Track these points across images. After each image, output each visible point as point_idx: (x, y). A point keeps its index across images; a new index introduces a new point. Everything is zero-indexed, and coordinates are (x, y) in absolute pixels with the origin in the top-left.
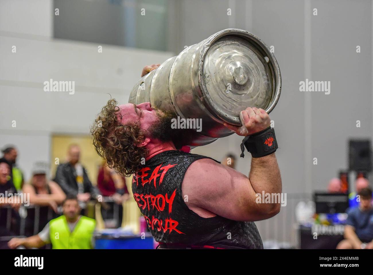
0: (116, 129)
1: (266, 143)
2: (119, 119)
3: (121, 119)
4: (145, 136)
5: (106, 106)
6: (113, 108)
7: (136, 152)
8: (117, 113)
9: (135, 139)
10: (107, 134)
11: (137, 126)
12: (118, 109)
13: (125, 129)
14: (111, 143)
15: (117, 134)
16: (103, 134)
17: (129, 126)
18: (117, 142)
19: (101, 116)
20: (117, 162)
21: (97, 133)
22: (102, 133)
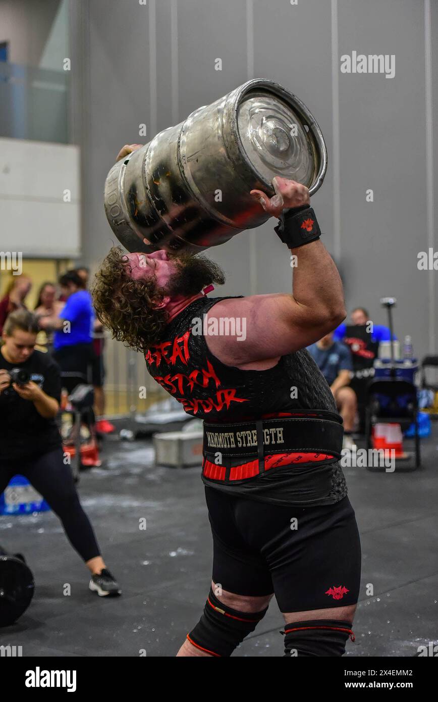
0: (123, 286)
1: (303, 226)
2: (128, 272)
3: (131, 272)
4: (163, 295)
5: (109, 255)
6: (120, 258)
7: (151, 317)
8: (125, 264)
9: (149, 300)
10: (112, 292)
11: (152, 283)
12: (126, 259)
13: (136, 285)
14: (117, 305)
15: (125, 293)
16: (107, 293)
17: (142, 281)
18: (124, 304)
19: (102, 269)
20: (126, 331)
21: (99, 293)
22: (105, 292)
